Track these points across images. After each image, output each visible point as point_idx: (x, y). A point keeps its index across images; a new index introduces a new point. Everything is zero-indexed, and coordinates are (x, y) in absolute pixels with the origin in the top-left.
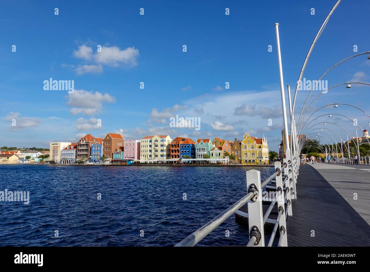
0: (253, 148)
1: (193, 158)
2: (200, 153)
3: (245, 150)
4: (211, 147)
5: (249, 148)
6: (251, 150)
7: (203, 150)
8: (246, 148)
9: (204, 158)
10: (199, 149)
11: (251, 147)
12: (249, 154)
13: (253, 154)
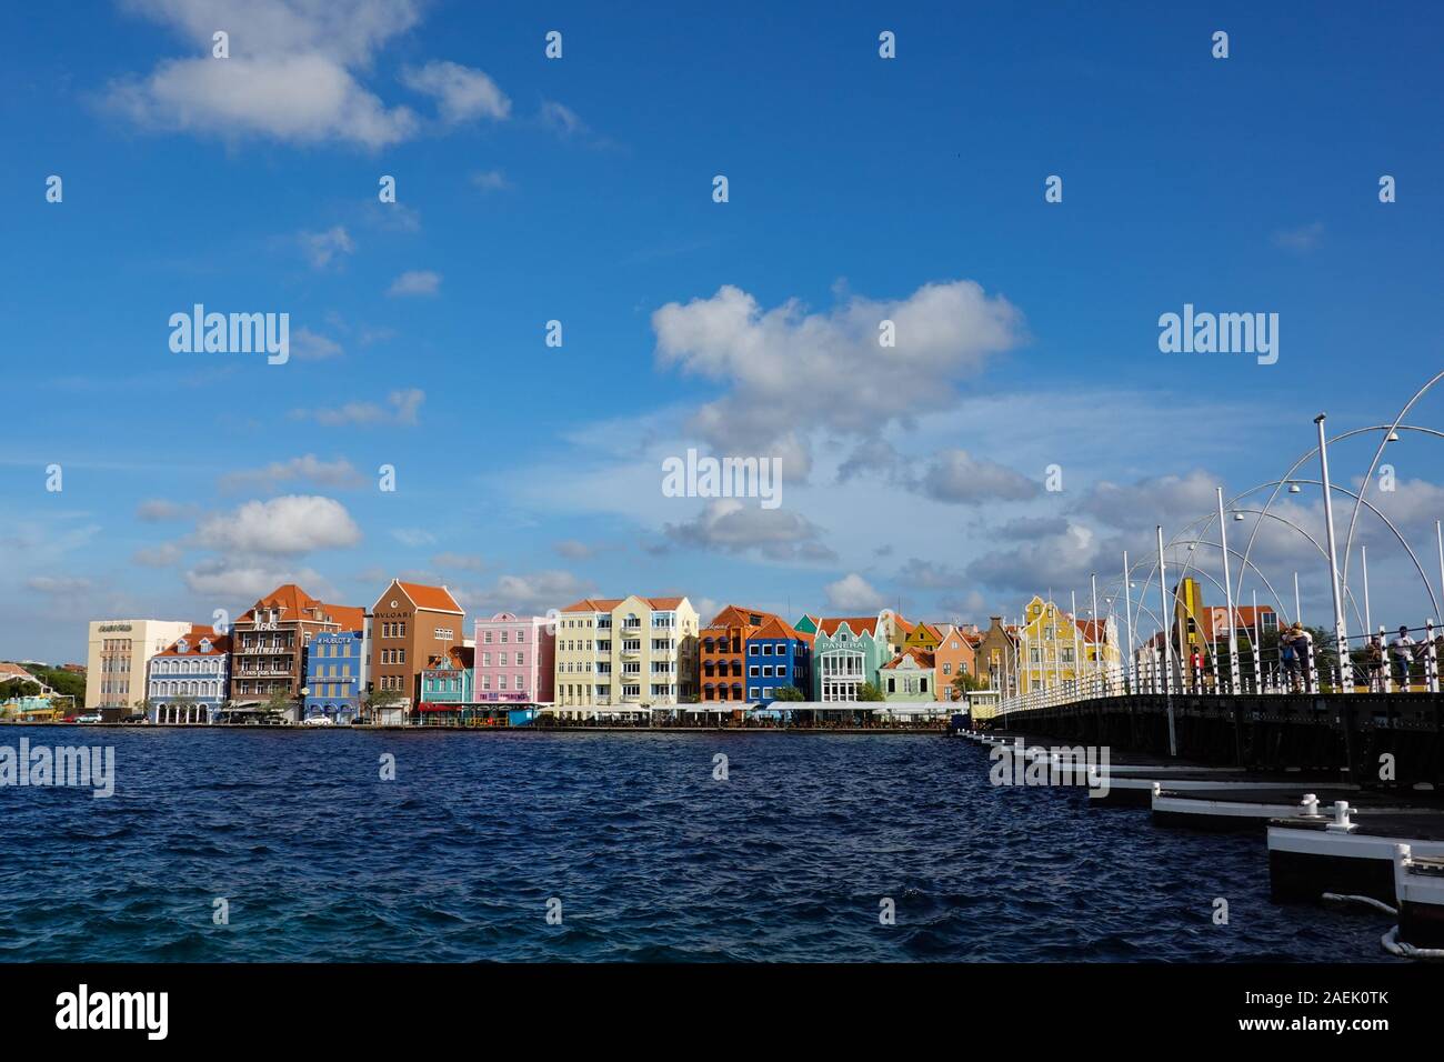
0: (1067, 658)
1: (801, 700)
2: (835, 677)
3: (1036, 667)
4: (882, 652)
5: (1051, 661)
6: (1062, 667)
7: (850, 666)
8: (1038, 659)
9: (856, 699)
11: (1059, 655)
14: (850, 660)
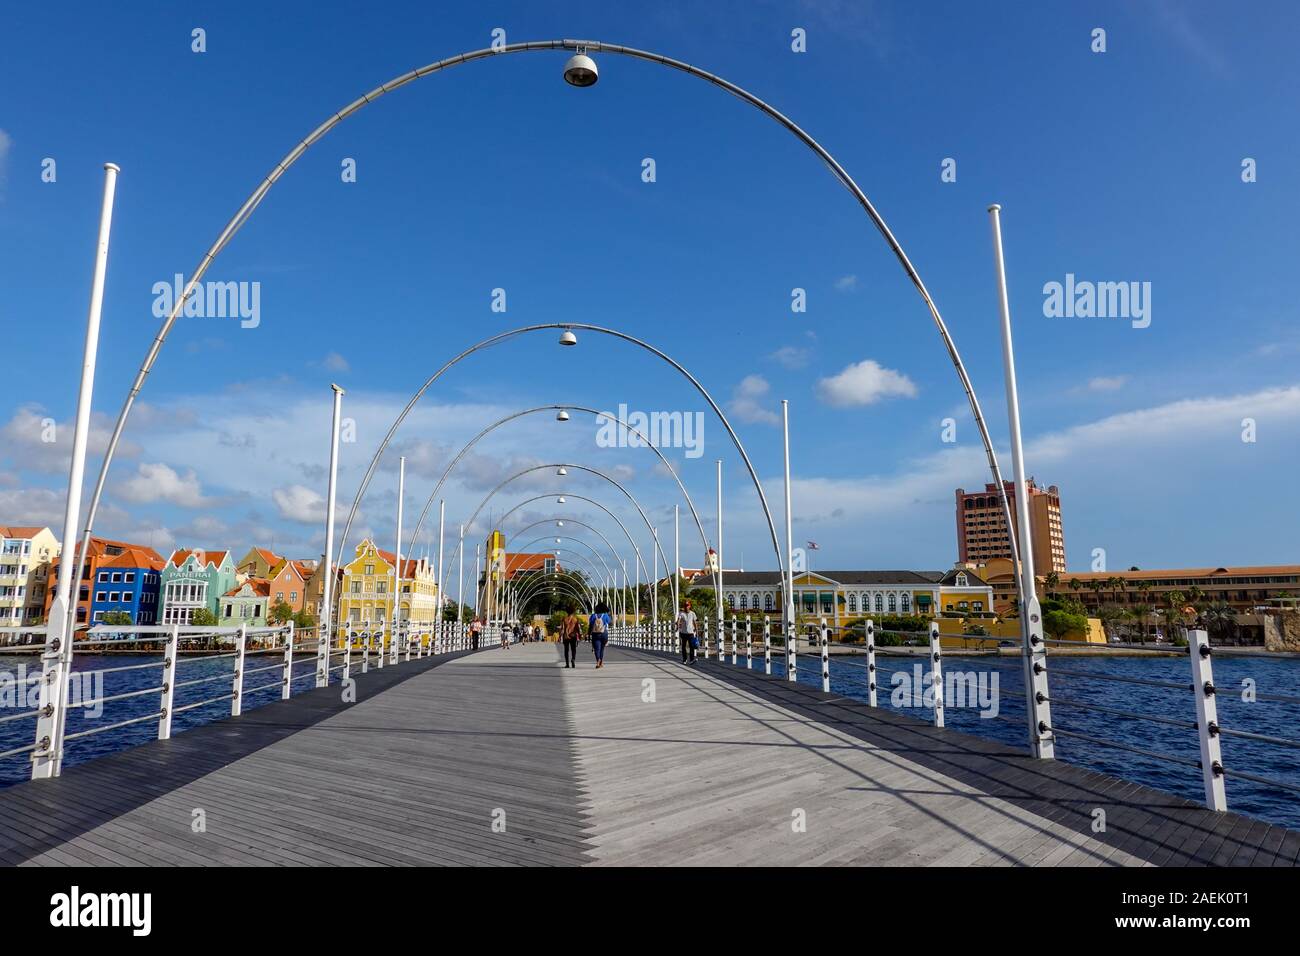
0: (381, 590)
1: (145, 624)
2: (178, 603)
3: (355, 597)
4: (227, 581)
5: (368, 592)
6: (376, 597)
7: (193, 593)
8: (357, 590)
9: (192, 623)
10: (178, 588)
11: (374, 587)
12: (365, 610)
13: (380, 611)
14: (193, 588)
